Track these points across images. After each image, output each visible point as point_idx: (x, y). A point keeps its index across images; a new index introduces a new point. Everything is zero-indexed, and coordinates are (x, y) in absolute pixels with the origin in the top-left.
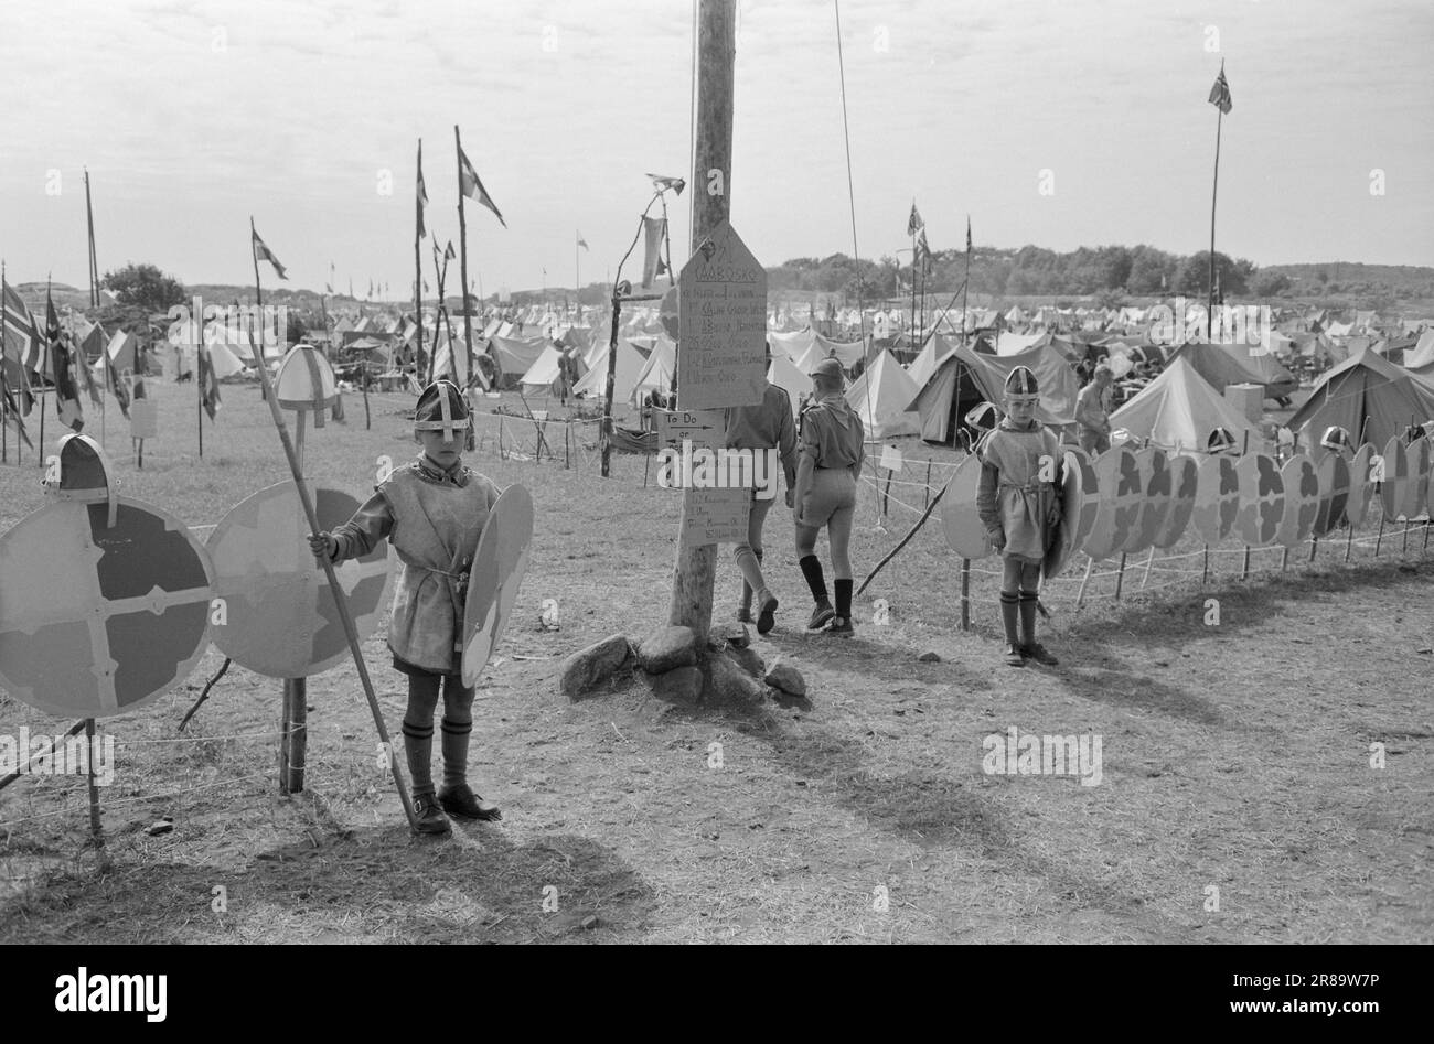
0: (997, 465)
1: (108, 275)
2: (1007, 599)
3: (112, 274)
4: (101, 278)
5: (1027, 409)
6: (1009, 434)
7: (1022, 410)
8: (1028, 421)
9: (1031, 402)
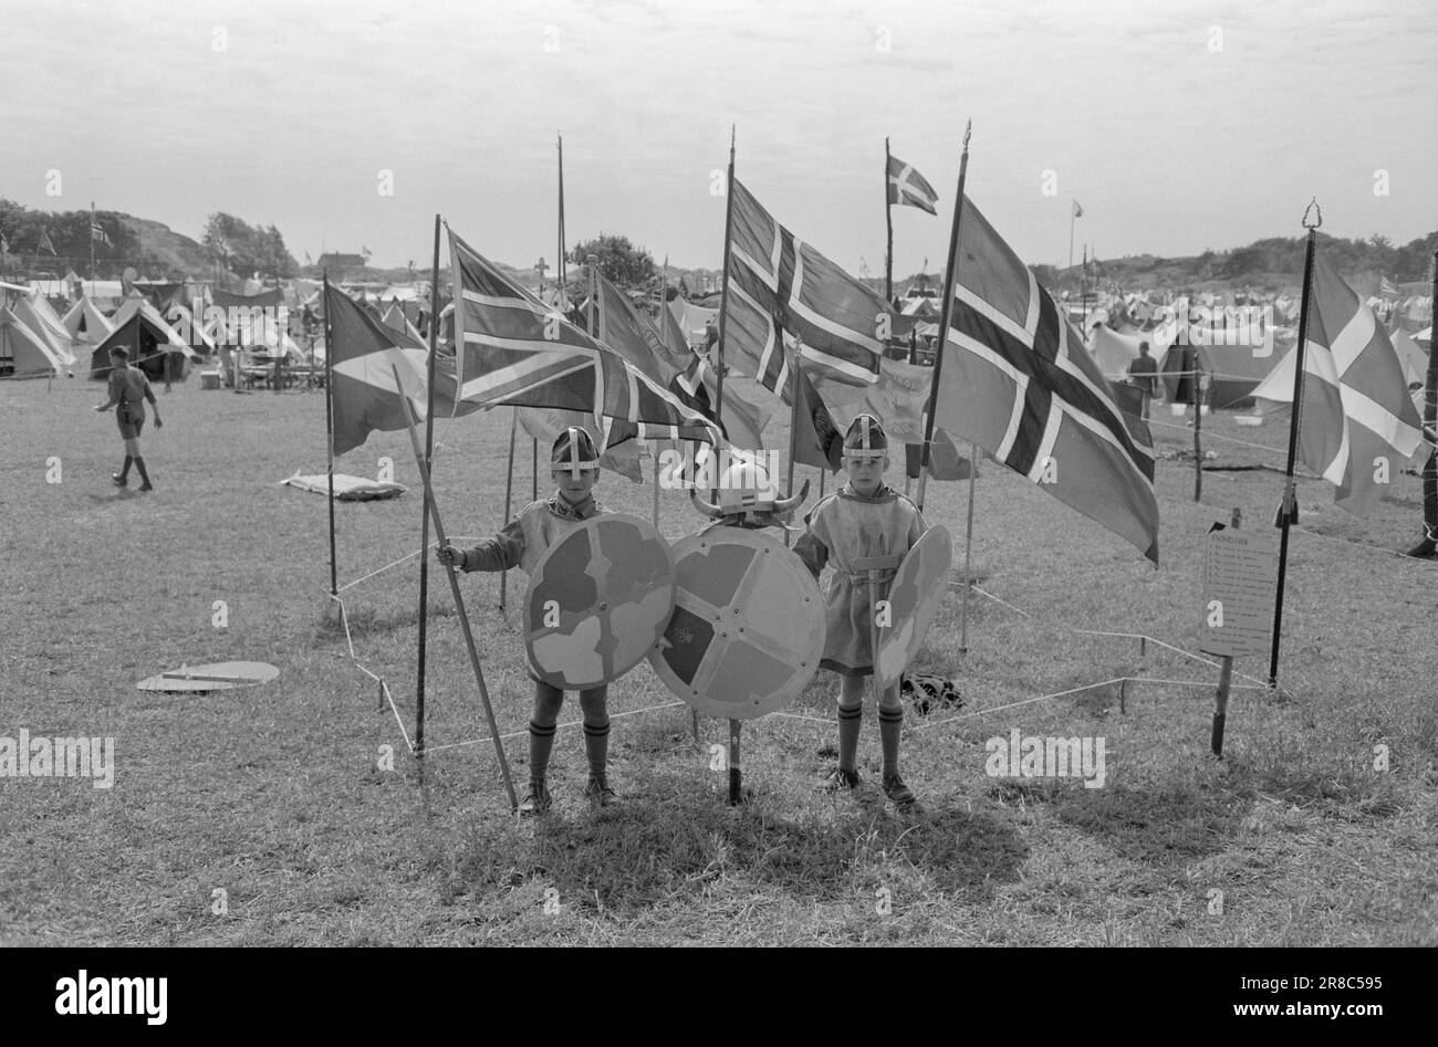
0: (826, 543)
1: (578, 247)
2: (846, 715)
3: (583, 245)
4: (570, 249)
5: (869, 470)
6: (846, 501)
7: (862, 470)
8: (872, 486)
9: (874, 461)
